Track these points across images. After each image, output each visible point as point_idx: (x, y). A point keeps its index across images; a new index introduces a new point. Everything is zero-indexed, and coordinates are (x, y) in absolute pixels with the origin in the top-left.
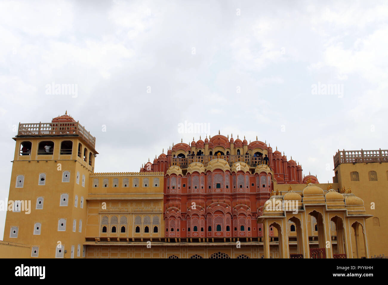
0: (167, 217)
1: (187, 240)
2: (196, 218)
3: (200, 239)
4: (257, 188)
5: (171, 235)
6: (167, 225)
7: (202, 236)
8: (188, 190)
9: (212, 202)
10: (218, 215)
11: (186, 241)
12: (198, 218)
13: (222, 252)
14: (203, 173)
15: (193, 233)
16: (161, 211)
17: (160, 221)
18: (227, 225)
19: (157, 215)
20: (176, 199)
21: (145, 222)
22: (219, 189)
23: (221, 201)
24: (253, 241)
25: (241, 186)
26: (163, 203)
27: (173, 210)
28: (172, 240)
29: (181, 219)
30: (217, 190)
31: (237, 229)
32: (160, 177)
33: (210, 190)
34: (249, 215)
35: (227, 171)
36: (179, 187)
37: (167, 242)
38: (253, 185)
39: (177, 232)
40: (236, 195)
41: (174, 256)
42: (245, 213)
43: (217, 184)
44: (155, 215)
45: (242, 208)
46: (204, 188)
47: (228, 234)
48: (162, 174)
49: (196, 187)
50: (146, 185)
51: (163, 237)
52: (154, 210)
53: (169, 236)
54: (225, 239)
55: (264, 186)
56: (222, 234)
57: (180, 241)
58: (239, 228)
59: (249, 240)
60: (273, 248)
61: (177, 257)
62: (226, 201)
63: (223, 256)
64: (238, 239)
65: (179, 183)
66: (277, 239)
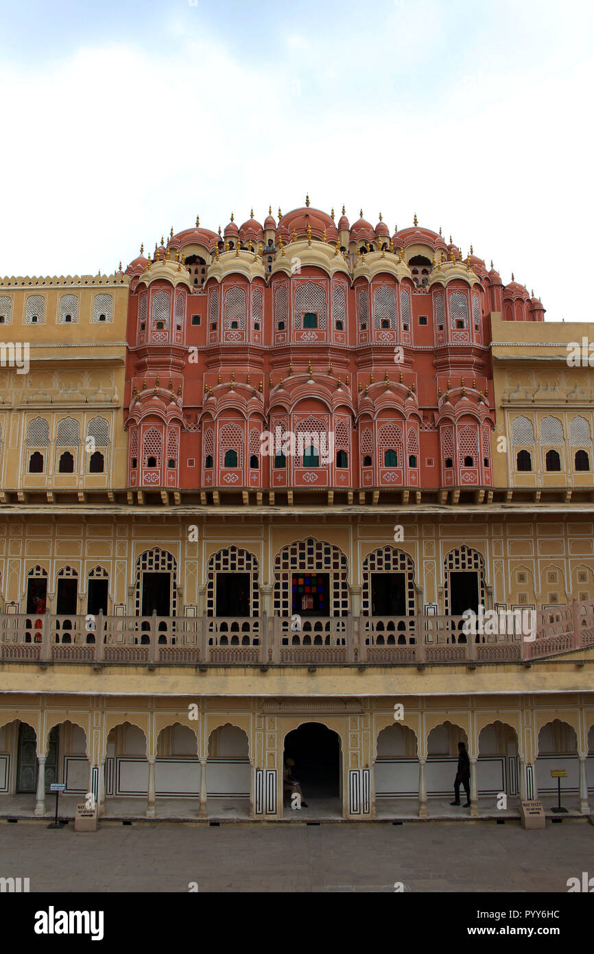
0: (133, 421)
1: (203, 498)
2: (235, 422)
3: (246, 495)
4: (436, 330)
5: (147, 479)
6: (134, 446)
7: (253, 483)
8: (208, 333)
9: (290, 372)
10: (307, 416)
11: (199, 503)
12: (242, 424)
13: (318, 539)
14: (258, 278)
15: (223, 473)
16: (115, 401)
17: (111, 436)
18: (340, 448)
19: (103, 414)
20: (168, 362)
21: (62, 439)
22: (314, 333)
23: (319, 371)
24: (423, 502)
25: (385, 324)
26: (122, 373)
27: (155, 398)
28: (152, 498)
29: (182, 427)
30: (305, 333)
31: (373, 460)
32: (114, 291)
33: (283, 336)
34: (414, 415)
35: (340, 274)
36: (179, 323)
37: (135, 503)
38: (423, 321)
39: (168, 470)
40: (368, 350)
41: (157, 551)
42: (400, 408)
43: (307, 315)
44: (95, 415)
45: (389, 392)
46: (262, 329)
47: (342, 477)
48: (122, 282)
49: (235, 325)
50: (68, 318)
51: (121, 486)
52: (93, 398)
53: (141, 484)
54: (331, 495)
55: (460, 324)
56: (322, 476)
57: (178, 503)
58: (379, 458)
59: (413, 500)
60: (487, 524)
61: (169, 554)
62: (336, 370)
63: (323, 551)
64: (376, 495)
65: (180, 313)
66: (500, 496)
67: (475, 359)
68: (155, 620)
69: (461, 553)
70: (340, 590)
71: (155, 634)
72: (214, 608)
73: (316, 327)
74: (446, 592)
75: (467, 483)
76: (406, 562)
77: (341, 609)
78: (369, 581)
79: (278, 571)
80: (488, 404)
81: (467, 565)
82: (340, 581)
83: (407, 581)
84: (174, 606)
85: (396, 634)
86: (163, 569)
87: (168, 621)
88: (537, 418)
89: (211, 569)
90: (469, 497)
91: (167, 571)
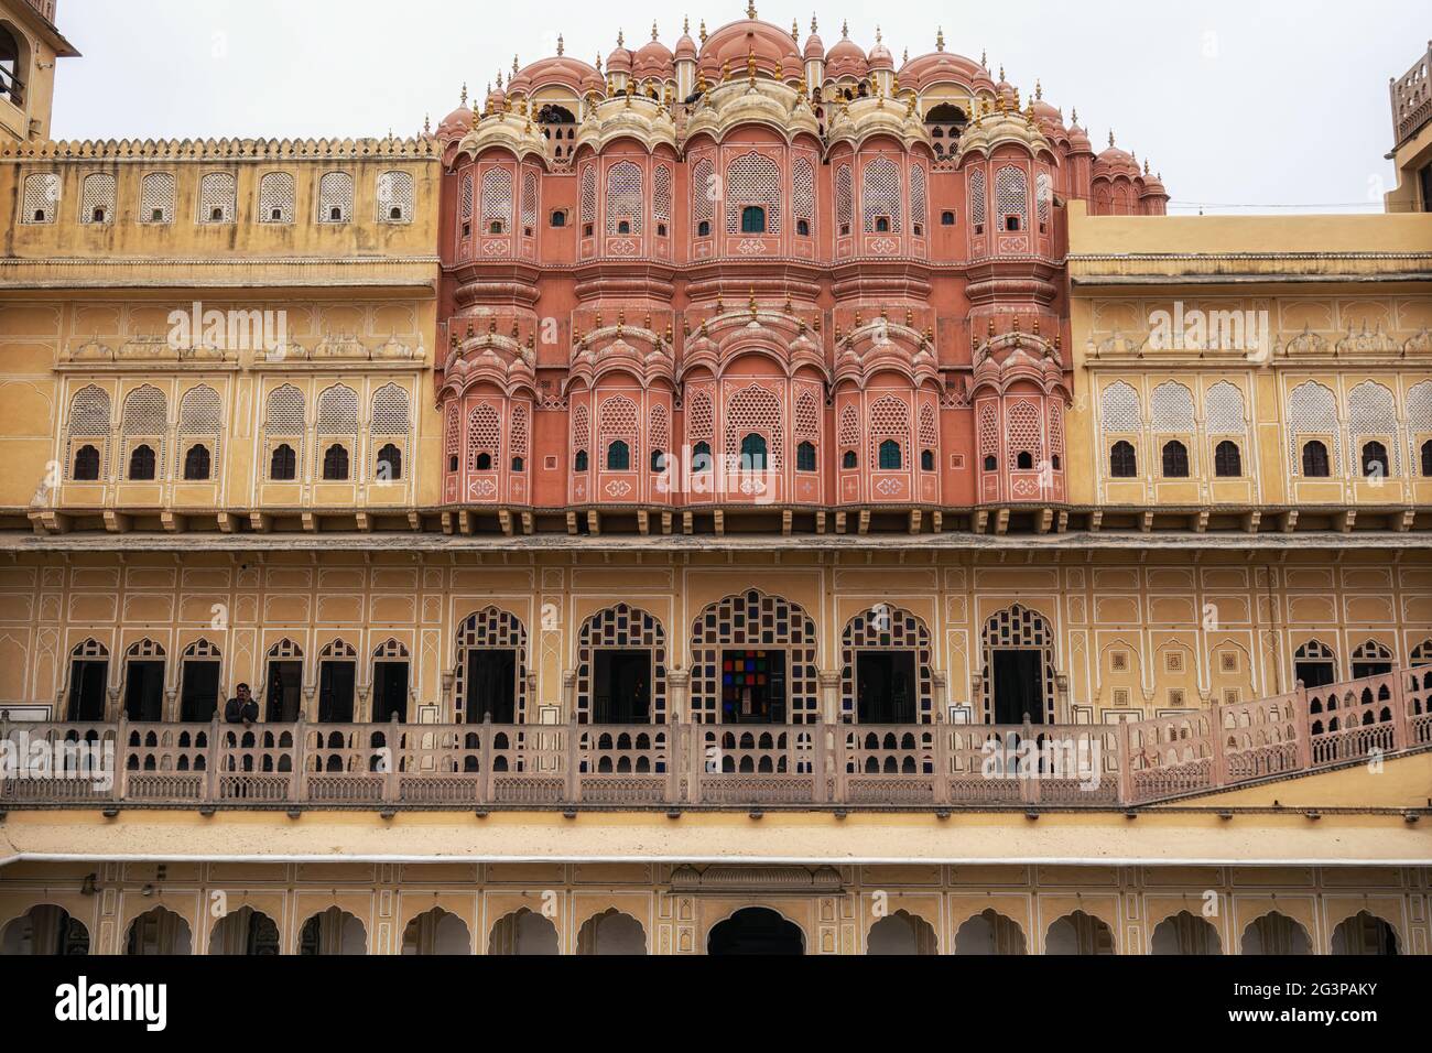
0: (451, 391)
1: (571, 522)
2: (626, 393)
3: (643, 518)
4: (971, 235)
5: (479, 490)
6: (452, 435)
7: (656, 497)
8: (579, 241)
9: (720, 309)
10: (748, 381)
11: (565, 531)
12: (636, 396)
13: (765, 592)
14: (663, 146)
15: (605, 480)
16: (420, 358)
17: (414, 417)
18: (803, 437)
19: (399, 381)
20: (510, 292)
21: (330, 420)
22: (759, 240)
23: (768, 306)
24: (945, 528)
25: (883, 224)
26: (433, 314)
27: (489, 352)
28: (484, 522)
29: (536, 402)
30: (744, 240)
31: (860, 457)
32: (416, 166)
33: (707, 245)
34: (930, 381)
35: (804, 136)
36: (528, 223)
37: (456, 531)
38: (948, 218)
39: (511, 475)
40: (851, 270)
41: (493, 612)
42: (908, 370)
43: (748, 209)
44: (384, 381)
45: (887, 341)
46: (670, 234)
48: (430, 150)
49: (624, 227)
50: (336, 214)
51: (431, 502)
52: (382, 351)
53: (466, 499)
54: (788, 517)
55: (1012, 224)
57: (529, 531)
58: (868, 453)
59: (927, 526)
60: (1057, 568)
61: (513, 618)
62: (798, 305)
63: (774, 613)
64: (865, 517)
65: (529, 205)
66: (1080, 520)
67: (1037, 283)
68: (487, 731)
69: (1011, 618)
70: (804, 680)
71: (486, 754)
72: (589, 710)
73: (763, 230)
74: (986, 684)
75: (1021, 497)
76: (916, 632)
77: (805, 712)
78: (853, 664)
79: (698, 647)
80: (1059, 360)
81: (1023, 639)
82: (804, 664)
83: (918, 665)
84: (522, 707)
85: (900, 755)
86: (503, 643)
87: (511, 732)
88: (1147, 385)
89: (585, 642)
90: (1024, 520)
91: (509, 646)
